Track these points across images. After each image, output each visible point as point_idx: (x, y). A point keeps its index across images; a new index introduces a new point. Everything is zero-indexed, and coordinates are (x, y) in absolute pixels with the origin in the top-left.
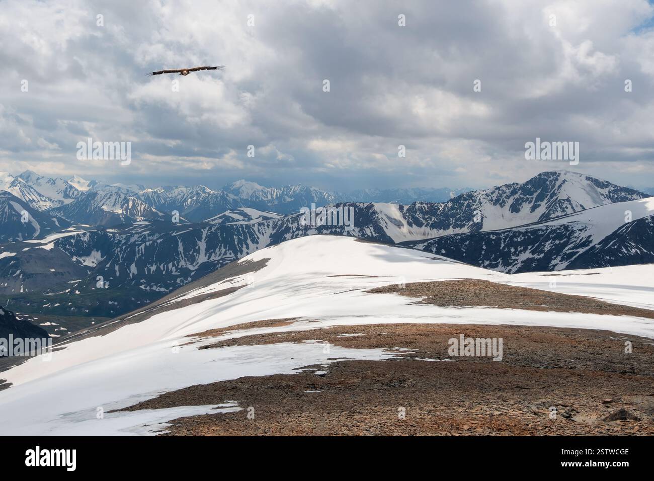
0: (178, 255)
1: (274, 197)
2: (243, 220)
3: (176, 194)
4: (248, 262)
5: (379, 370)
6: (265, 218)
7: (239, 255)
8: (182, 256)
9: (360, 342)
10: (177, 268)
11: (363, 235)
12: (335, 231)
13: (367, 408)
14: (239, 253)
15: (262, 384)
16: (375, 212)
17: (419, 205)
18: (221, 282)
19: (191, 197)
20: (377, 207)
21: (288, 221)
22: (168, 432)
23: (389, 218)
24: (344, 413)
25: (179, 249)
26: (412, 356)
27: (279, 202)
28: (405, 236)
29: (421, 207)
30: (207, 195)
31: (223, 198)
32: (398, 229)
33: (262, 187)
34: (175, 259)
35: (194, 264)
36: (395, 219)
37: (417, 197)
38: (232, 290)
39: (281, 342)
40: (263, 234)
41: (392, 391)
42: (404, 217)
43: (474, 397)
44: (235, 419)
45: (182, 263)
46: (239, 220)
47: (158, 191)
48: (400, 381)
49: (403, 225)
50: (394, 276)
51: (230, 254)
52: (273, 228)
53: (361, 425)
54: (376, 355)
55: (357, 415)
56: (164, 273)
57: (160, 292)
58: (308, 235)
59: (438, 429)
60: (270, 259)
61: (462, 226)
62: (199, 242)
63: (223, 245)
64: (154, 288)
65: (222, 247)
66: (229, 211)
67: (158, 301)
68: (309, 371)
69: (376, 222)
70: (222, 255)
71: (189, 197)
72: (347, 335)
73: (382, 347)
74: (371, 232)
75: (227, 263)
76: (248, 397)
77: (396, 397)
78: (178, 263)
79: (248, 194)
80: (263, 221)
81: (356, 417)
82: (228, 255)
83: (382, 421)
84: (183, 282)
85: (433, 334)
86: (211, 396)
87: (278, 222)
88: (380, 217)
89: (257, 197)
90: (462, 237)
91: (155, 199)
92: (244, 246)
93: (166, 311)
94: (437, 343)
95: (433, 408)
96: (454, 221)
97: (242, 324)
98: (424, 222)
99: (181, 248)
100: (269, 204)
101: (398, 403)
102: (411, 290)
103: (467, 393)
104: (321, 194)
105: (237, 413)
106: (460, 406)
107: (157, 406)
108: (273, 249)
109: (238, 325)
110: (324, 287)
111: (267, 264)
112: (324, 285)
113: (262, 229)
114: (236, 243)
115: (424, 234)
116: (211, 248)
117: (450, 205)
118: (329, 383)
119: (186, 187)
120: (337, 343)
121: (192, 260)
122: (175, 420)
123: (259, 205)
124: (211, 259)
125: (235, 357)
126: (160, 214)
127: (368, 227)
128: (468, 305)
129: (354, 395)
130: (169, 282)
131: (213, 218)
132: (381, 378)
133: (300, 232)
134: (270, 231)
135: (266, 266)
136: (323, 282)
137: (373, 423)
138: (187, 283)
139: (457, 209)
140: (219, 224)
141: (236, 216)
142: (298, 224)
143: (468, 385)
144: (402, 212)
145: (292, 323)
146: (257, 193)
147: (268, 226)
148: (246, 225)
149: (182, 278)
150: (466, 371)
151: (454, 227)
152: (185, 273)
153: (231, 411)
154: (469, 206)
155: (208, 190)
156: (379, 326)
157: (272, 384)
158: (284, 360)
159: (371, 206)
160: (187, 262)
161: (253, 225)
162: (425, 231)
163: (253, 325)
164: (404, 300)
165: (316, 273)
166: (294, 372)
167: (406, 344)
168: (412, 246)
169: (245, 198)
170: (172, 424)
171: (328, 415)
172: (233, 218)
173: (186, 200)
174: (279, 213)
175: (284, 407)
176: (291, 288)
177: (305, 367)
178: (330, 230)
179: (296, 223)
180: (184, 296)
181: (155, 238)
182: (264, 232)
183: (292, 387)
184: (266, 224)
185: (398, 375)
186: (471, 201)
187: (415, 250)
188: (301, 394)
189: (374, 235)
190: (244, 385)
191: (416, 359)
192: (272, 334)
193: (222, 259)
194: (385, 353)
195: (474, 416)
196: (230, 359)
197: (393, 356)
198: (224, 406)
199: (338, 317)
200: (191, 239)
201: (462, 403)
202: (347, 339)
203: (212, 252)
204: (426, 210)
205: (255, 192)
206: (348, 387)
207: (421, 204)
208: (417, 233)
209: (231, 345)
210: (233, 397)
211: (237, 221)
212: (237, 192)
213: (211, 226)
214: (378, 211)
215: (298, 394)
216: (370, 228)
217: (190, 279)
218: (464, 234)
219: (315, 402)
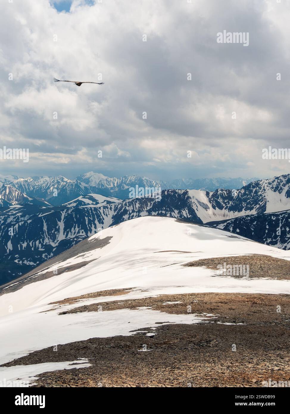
0: (43, 234)
1: (116, 185)
2: (92, 204)
3: (42, 182)
4: (96, 240)
5: (192, 332)
6: (109, 202)
7: (89, 234)
8: (46, 235)
9: (179, 309)
10: (42, 245)
11: (181, 216)
12: (161, 213)
13: (183, 364)
14: (89, 232)
15: (107, 344)
16: (189, 198)
17: (221, 192)
18: (76, 257)
19: (53, 185)
20: (191, 193)
21: (126, 205)
22: (35, 384)
23: (199, 202)
24: (167, 368)
25: (44, 229)
26: (216, 321)
27: (119, 189)
28: (210, 217)
29: (222, 193)
30: (65, 183)
31: (77, 186)
32: (205, 211)
33: (106, 177)
34: (41, 237)
35: (55, 241)
36: (203, 203)
37: (218, 185)
38: (84, 264)
39: (121, 309)
40: (107, 215)
41: (201, 350)
42: (210, 202)
43: (260, 355)
44: (86, 373)
45: (46, 241)
46: (89, 204)
47: (28, 180)
48: (207, 342)
49: (209, 208)
50: (203, 252)
51: (82, 232)
52: (115, 211)
53: (180, 378)
54: (190, 319)
55: (177, 370)
56: (33, 249)
57: (30, 266)
58: (141, 216)
59: (234, 382)
60: (112, 237)
61: (251, 209)
62: (59, 223)
63: (77, 225)
64: (25, 262)
65: (77, 227)
66: (81, 197)
67: (28, 273)
68: (142, 333)
69: (190, 205)
70: (76, 234)
71: (51, 185)
72: (170, 303)
73: (194, 313)
74: (186, 214)
75: (80, 241)
76: (96, 355)
77: (204, 355)
78: (43, 240)
79: (96, 182)
80: (107, 205)
81: (176, 372)
82: (81, 234)
83: (194, 376)
84: (47, 258)
85: (230, 302)
86: (68, 354)
87: (118, 205)
88: (193, 201)
89: (103, 185)
90: (251, 218)
91: (26, 187)
92: (93, 226)
93: (34, 282)
94: (233, 310)
95: (230, 365)
96: (245, 205)
97: (92, 293)
98: (224, 205)
99: (45, 228)
100: (112, 191)
101: (205, 360)
102: (214, 264)
103: (255, 352)
104: (150, 182)
105: (87, 368)
106: (250, 362)
107: (27, 363)
108: (115, 228)
109: (88, 294)
110: (153, 261)
111: (110, 241)
112: (153, 259)
113: (106, 211)
114: (87, 223)
115: (224, 216)
116: (68, 227)
117: (243, 191)
118: (157, 344)
119: (49, 177)
120: (163, 309)
121: (54, 238)
122: (41, 374)
123: (104, 192)
124: (68, 237)
125: (86, 322)
126: (30, 199)
127: (184, 210)
128: (255, 277)
129: (174, 353)
130: (36, 257)
131: (70, 202)
132: (193, 339)
133: (135, 214)
134: (112, 213)
135: (109, 243)
136: (151, 257)
137: (188, 377)
138: (50, 258)
139: (248, 195)
140: (74, 207)
141: (87, 201)
142: (133, 207)
143: (256, 345)
144: (208, 197)
145: (129, 292)
146: (102, 181)
147: (111, 209)
148: (95, 208)
149: (46, 254)
150: (255, 333)
151: (245, 210)
152: (49, 249)
153: (83, 367)
154: (256, 192)
155: (66, 180)
156: (192, 295)
157: (114, 344)
158: (122, 324)
159: (186, 193)
160: (50, 240)
161: (100, 208)
162: (225, 213)
163: (99, 294)
164: (209, 272)
165: (146, 249)
166: (130, 334)
167: (211, 310)
168: (215, 225)
169: (93, 186)
170: (38, 378)
171: (156, 370)
172: (84, 202)
173: (49, 188)
174: (119, 198)
175: (123, 363)
176: (128, 262)
177: (139, 330)
178: (157, 212)
179: (132, 207)
180: (48, 269)
181: (26, 219)
182: (108, 214)
183: (129, 347)
184: (109, 207)
185: (206, 336)
186: (258, 188)
187: (218, 229)
188: (136, 352)
189: (189, 216)
190: (93, 344)
191: (219, 323)
192: (114, 302)
193: (76, 237)
194: (196, 318)
195: (260, 371)
196: (82, 323)
197: (202, 321)
198: (77, 362)
199: (163, 287)
200: (53, 220)
201: (251, 360)
202: (170, 307)
203: (69, 231)
204: (225, 196)
205: (100, 181)
206: (170, 347)
207: (222, 190)
208: (219, 215)
209: (83, 311)
210: (84, 355)
211: (87, 205)
212: (87, 181)
213: (68, 209)
214: (191, 197)
215: (133, 353)
216: (186, 210)
217: (52, 254)
218: (253, 215)
219: (146, 359)
